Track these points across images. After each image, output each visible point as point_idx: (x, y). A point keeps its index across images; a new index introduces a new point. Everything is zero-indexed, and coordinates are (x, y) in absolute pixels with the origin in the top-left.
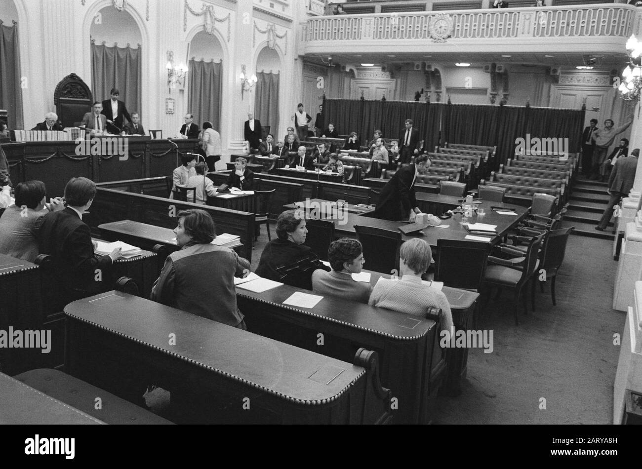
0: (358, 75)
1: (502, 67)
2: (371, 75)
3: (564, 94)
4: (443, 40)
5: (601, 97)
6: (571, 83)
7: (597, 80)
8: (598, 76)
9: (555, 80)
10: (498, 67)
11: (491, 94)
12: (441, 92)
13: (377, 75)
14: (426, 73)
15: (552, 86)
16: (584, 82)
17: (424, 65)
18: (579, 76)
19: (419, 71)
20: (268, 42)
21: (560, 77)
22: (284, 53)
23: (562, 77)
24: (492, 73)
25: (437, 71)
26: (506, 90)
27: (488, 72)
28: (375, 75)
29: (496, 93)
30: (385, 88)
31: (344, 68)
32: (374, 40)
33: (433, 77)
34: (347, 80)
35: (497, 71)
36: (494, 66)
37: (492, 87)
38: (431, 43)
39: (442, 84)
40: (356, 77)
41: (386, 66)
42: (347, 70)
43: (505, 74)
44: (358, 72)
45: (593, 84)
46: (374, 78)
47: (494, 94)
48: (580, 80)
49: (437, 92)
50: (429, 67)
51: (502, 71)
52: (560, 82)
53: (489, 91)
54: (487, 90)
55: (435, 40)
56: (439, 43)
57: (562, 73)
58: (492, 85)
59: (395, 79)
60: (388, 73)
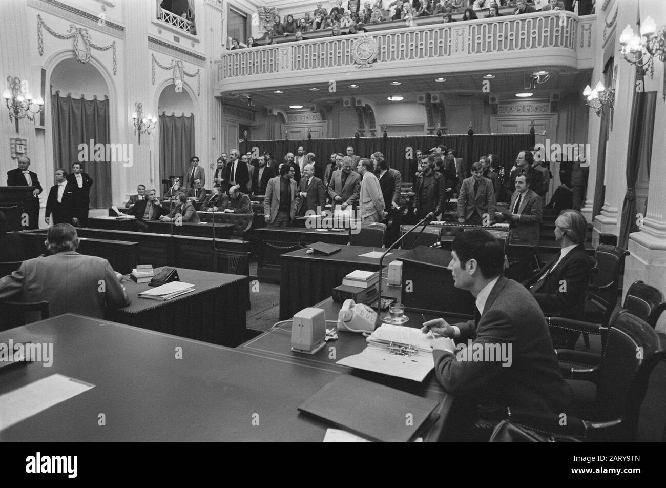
0: (288, 119)
1: (437, 97)
2: (301, 119)
3: (504, 126)
4: (369, 65)
5: (544, 126)
6: (510, 114)
7: (536, 108)
8: (538, 104)
9: (495, 111)
10: (433, 97)
11: (428, 129)
12: (375, 131)
13: (307, 118)
14: (357, 109)
15: (491, 117)
16: (524, 112)
17: (353, 100)
18: (518, 105)
19: (349, 107)
20: (173, 79)
21: (499, 108)
22: (196, 93)
23: (501, 107)
24: (427, 106)
25: (368, 107)
26: (443, 124)
27: (423, 104)
28: (306, 118)
29: (433, 128)
30: (317, 131)
31: (271, 111)
32: (293, 71)
33: (365, 114)
34: (277, 125)
35: (432, 101)
36: (429, 96)
37: (428, 122)
38: (355, 70)
39: (376, 123)
40: (287, 121)
41: (315, 106)
42: (275, 113)
43: (441, 104)
44: (288, 116)
45: (533, 113)
46: (305, 122)
47: (432, 129)
48: (519, 110)
49: (371, 131)
50: (359, 102)
51: (438, 101)
52: (499, 113)
53: (426, 126)
54: (424, 126)
55: (359, 66)
56: (364, 69)
57: (501, 103)
58: (428, 120)
59: (327, 121)
60: (318, 114)
